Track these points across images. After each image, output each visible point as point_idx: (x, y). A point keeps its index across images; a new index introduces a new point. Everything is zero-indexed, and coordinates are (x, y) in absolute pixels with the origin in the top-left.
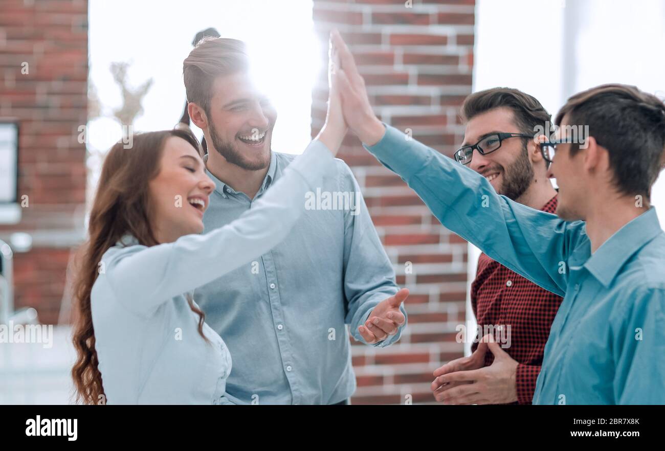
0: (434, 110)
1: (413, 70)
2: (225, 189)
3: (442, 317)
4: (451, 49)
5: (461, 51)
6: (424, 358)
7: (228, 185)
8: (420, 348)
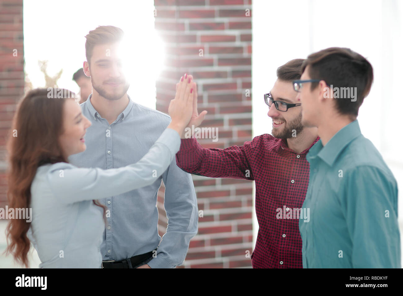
0: (229, 80)
1: (215, 57)
2: (96, 115)
3: (238, 204)
4: (238, 44)
5: (244, 44)
6: (228, 229)
7: (99, 113)
8: (225, 223)
